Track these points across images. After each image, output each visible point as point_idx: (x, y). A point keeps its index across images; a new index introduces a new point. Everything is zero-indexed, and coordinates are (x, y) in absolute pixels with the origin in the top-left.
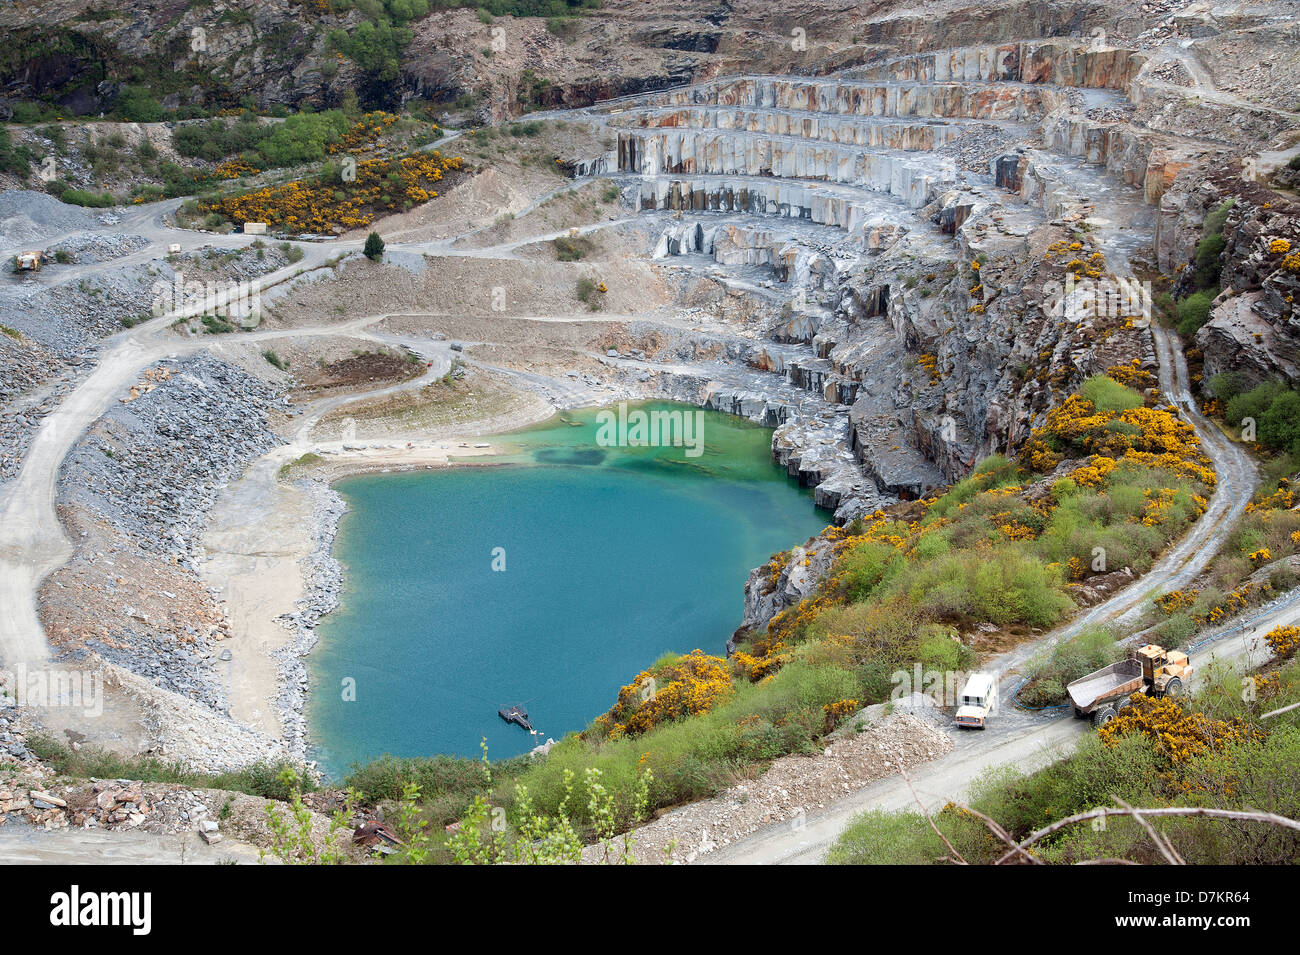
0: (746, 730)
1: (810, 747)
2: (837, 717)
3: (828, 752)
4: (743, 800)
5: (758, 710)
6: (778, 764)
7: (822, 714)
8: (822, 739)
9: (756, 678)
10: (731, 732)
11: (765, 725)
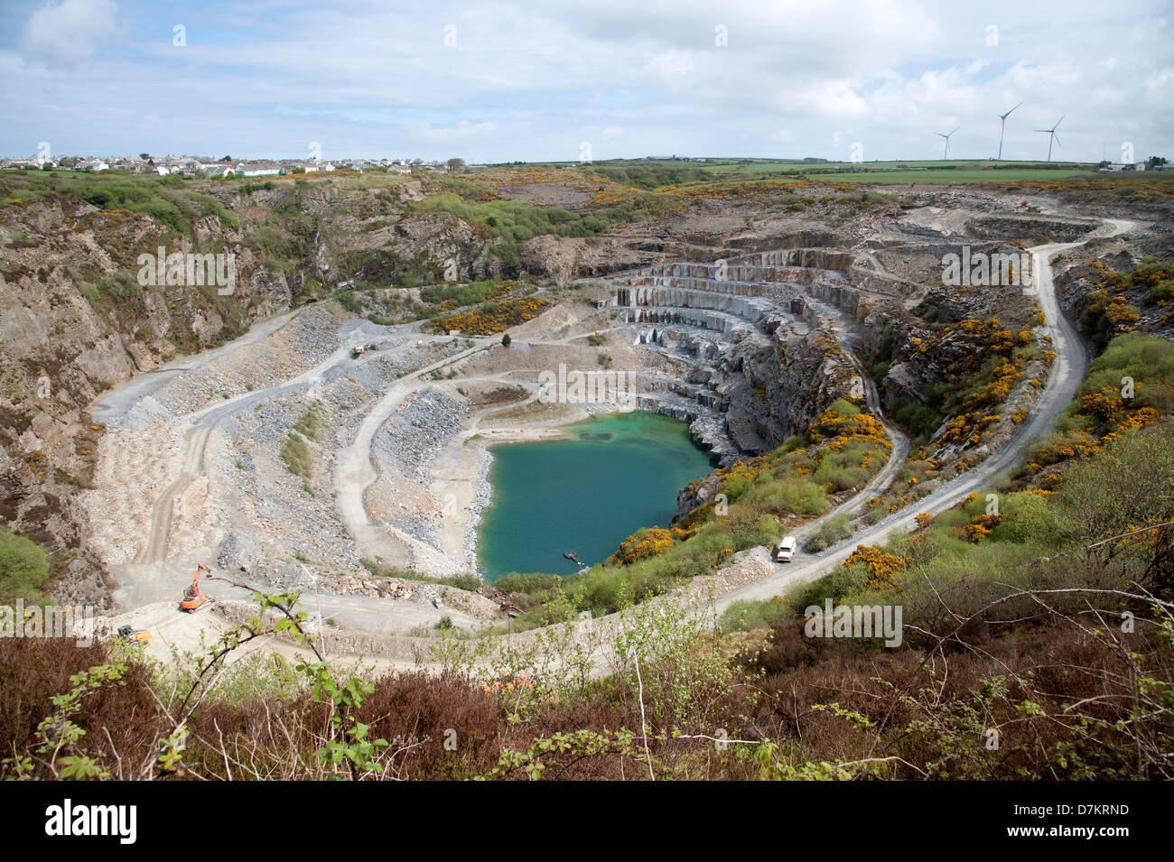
0: (681, 563)
1: (710, 571)
2: (723, 557)
3: (719, 573)
4: (679, 595)
5: (686, 554)
6: (696, 579)
7: (716, 556)
8: (716, 567)
9: (685, 538)
10: (674, 565)
11: (689, 561)
